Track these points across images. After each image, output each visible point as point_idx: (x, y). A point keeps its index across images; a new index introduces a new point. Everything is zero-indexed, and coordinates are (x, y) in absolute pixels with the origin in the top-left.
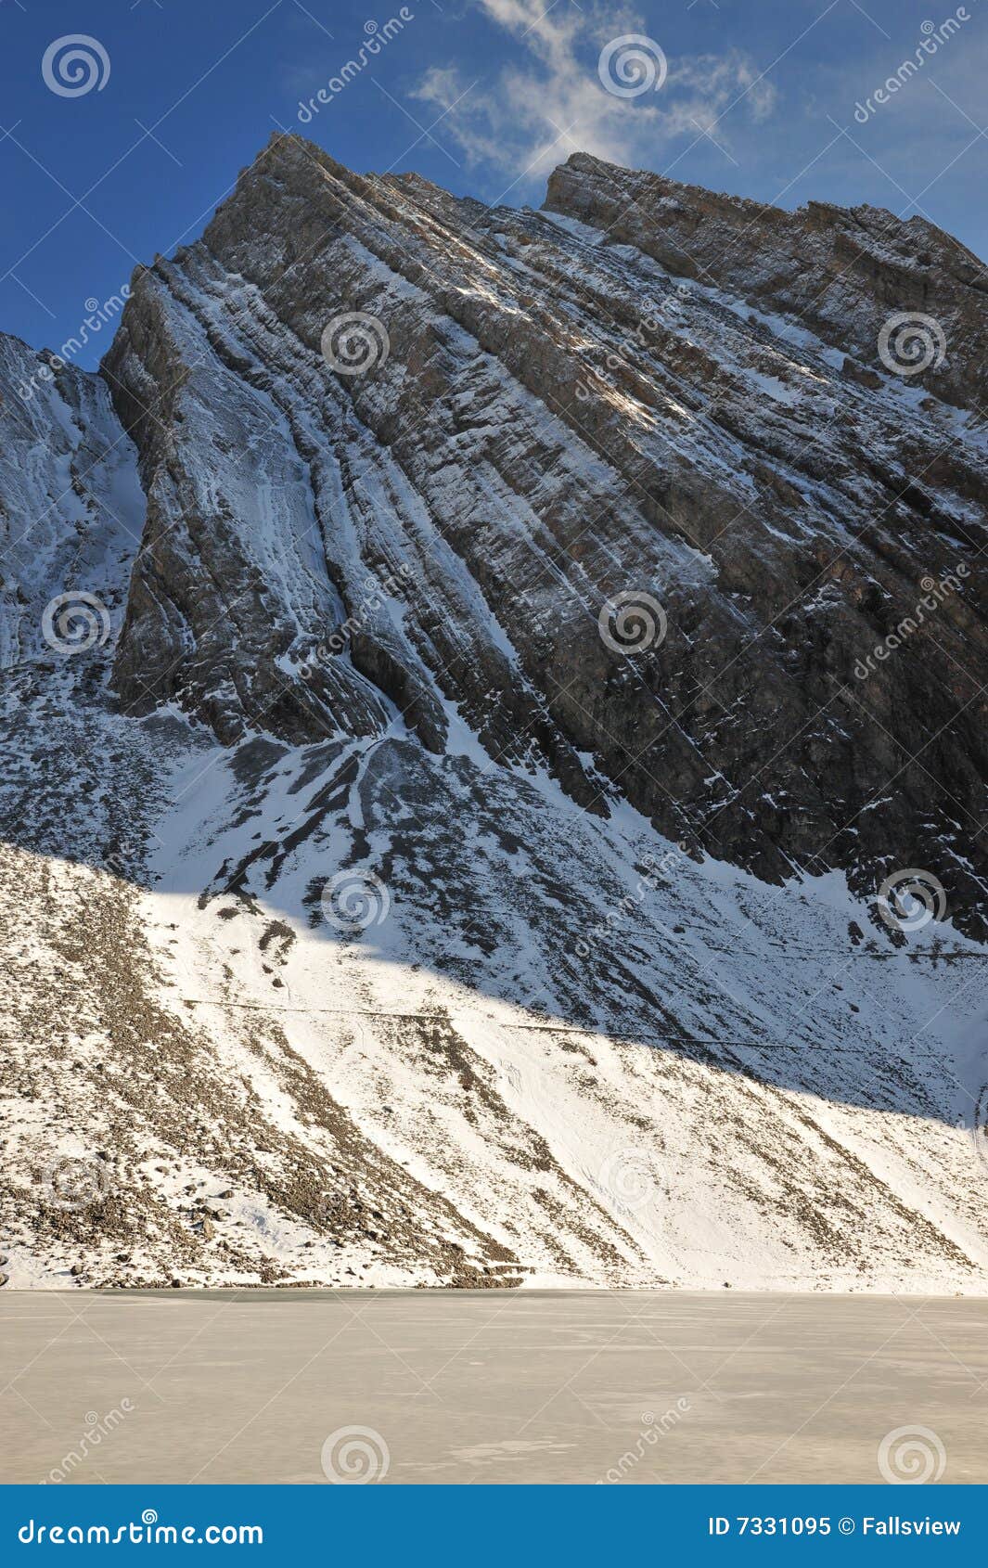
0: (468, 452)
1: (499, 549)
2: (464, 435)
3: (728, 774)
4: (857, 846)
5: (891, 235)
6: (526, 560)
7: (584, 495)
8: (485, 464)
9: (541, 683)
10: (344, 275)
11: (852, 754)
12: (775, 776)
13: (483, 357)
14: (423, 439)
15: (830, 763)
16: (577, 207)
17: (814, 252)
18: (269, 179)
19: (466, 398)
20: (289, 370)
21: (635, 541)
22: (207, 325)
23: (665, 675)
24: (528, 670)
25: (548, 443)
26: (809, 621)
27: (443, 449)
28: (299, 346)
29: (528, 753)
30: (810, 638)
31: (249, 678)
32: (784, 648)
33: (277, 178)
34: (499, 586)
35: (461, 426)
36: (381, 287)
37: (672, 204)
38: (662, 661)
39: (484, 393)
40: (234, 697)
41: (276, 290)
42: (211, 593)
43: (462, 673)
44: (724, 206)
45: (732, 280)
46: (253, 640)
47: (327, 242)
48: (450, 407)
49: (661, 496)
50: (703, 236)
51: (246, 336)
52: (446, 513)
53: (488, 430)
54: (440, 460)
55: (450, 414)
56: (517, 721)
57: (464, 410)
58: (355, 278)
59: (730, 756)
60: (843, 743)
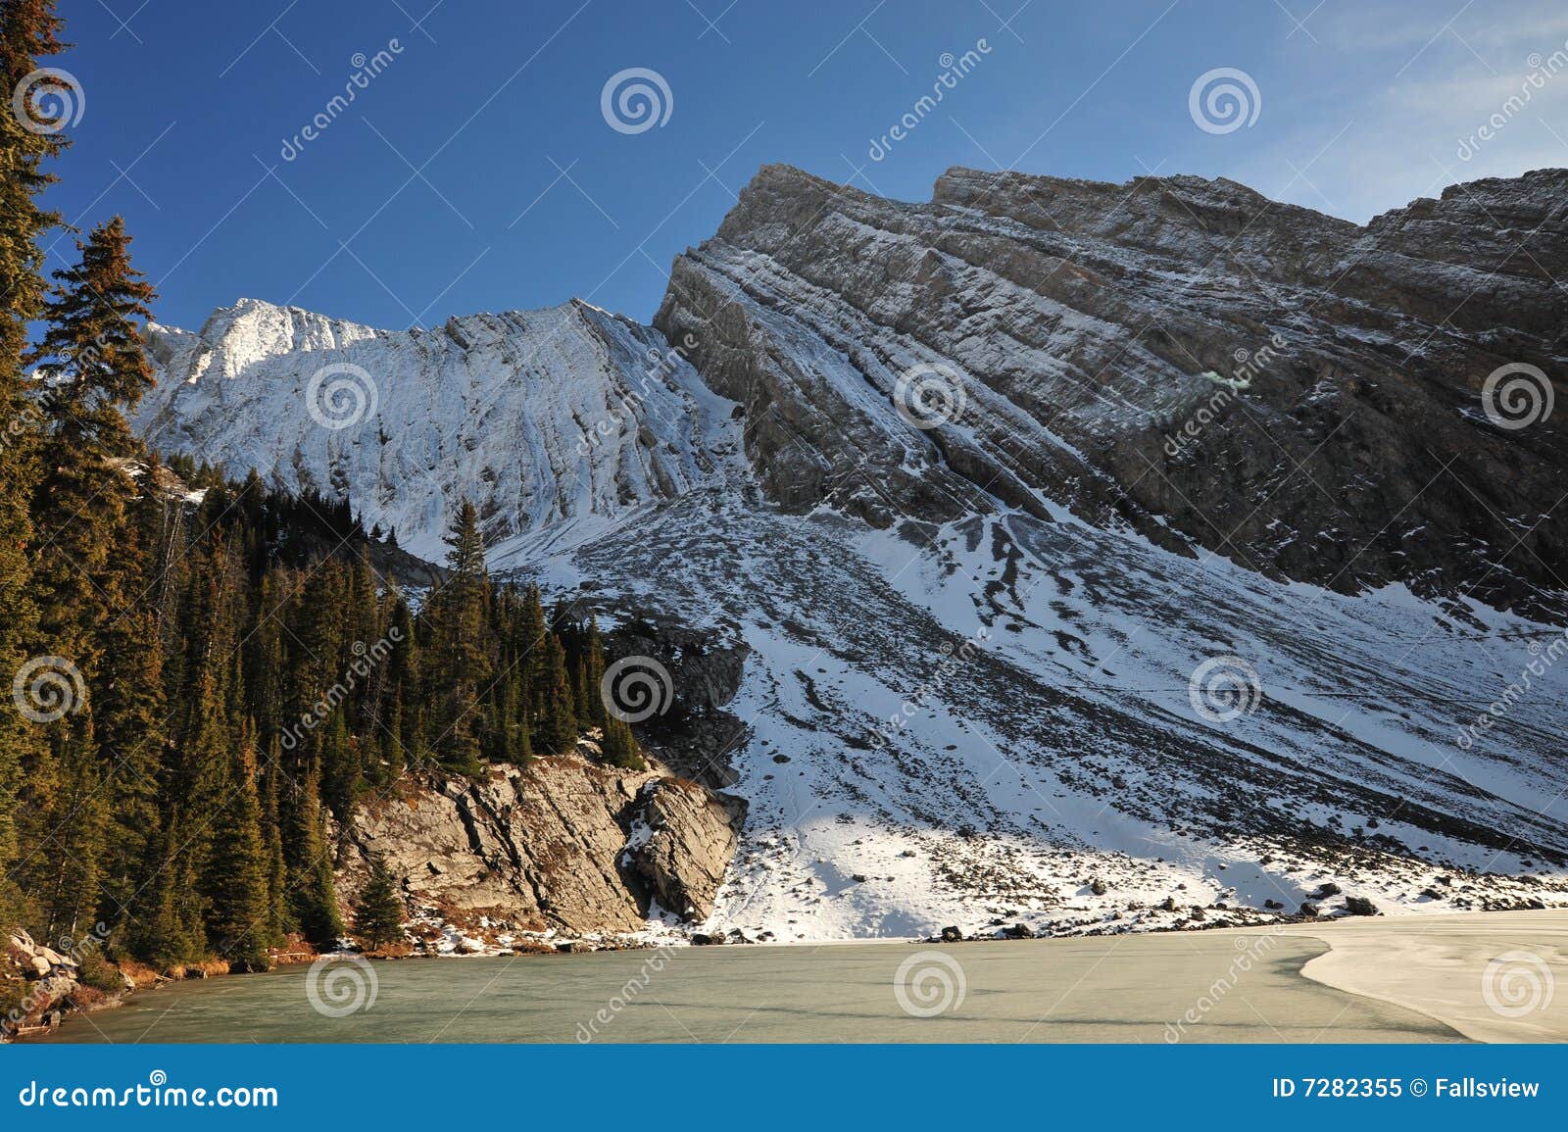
0: (983, 327)
1: (1036, 385)
2: (974, 317)
3: (1285, 519)
4: (1408, 564)
5: (1204, 190)
6: (1065, 388)
7: (1097, 340)
8: (999, 333)
9: (1108, 468)
10: (840, 236)
11: (1382, 497)
12: (1325, 519)
13: (971, 269)
14: (941, 323)
15: (1366, 505)
16: (959, 199)
17: (1145, 207)
18: (765, 191)
19: (969, 294)
20: (803, 301)
21: (1151, 367)
22: (738, 281)
23: (1212, 454)
24: (1094, 461)
25: (1046, 313)
26: (1317, 407)
27: (960, 327)
28: (809, 286)
29: (1112, 519)
30: (1322, 419)
31: (883, 482)
32: (1300, 428)
33: (770, 189)
34: (1046, 408)
35: (970, 312)
36: (871, 239)
37: (1031, 188)
38: (1207, 444)
39: (982, 289)
40: (875, 495)
41: (785, 254)
42: (832, 428)
43: (1041, 470)
44: (1070, 186)
45: (1084, 230)
46: (878, 456)
47: (822, 218)
48: (957, 301)
49: (1161, 337)
50: (1057, 206)
51: (767, 284)
52: (981, 366)
53: (993, 311)
54: (960, 335)
55: (958, 305)
56: (1096, 497)
57: (970, 301)
58: (848, 236)
59: (1282, 507)
60: (1373, 490)
